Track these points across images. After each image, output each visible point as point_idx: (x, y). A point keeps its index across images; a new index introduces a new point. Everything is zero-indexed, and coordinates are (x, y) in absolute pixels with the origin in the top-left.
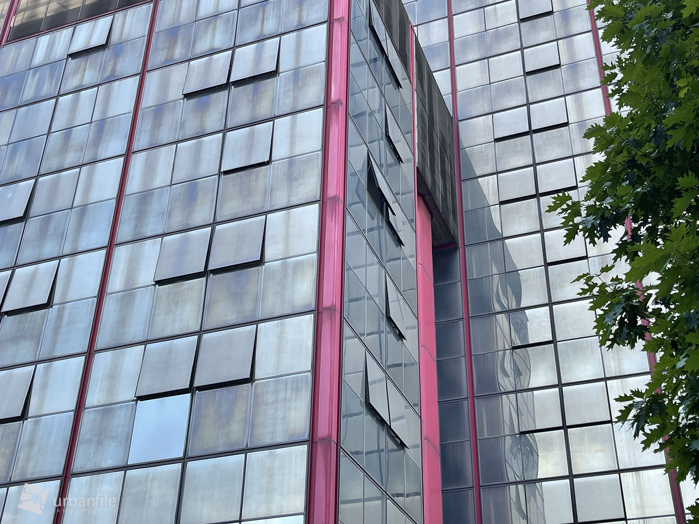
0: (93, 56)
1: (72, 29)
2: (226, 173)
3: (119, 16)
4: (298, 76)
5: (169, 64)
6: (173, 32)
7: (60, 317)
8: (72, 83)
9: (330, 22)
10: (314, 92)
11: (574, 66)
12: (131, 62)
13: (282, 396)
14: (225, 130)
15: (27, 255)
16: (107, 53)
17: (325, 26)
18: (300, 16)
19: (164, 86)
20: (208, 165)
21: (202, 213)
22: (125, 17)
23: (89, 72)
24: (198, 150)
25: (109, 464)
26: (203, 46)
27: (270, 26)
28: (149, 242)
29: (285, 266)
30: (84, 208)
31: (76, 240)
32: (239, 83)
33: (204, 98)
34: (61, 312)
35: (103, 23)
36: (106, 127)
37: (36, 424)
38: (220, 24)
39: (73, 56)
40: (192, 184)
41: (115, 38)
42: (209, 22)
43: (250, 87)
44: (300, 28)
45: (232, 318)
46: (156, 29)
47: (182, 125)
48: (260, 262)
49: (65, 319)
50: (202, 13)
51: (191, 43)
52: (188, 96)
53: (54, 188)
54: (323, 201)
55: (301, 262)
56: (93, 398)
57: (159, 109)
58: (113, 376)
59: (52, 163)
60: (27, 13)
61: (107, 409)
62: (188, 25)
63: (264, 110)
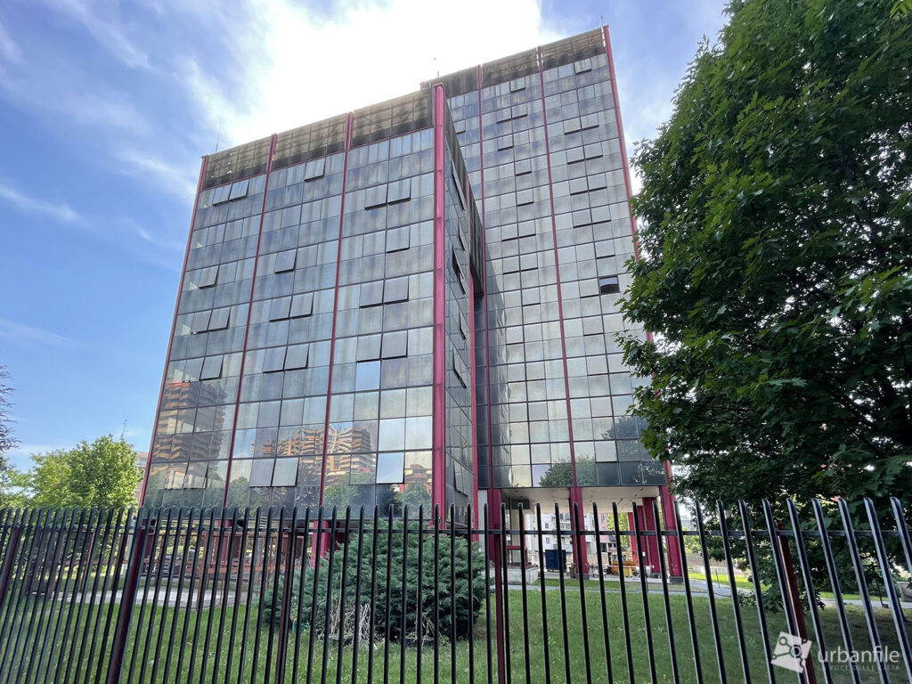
0: (317, 181)
1: (304, 165)
2: (388, 252)
3: (328, 158)
4: (420, 202)
5: (356, 189)
6: (357, 171)
7: (317, 321)
8: (308, 197)
9: (435, 172)
10: (428, 211)
11: (540, 203)
12: (336, 187)
13: (420, 364)
14: (387, 229)
15: (298, 289)
16: (324, 180)
17: (433, 174)
18: (420, 168)
19: (355, 203)
20: (380, 248)
21: (378, 274)
22: (331, 160)
23: (315, 191)
24: (374, 238)
25: (347, 390)
26: (373, 180)
27: (405, 172)
28: (355, 286)
29: (419, 303)
30: (322, 266)
31: (320, 283)
32: (391, 203)
33: (375, 210)
34: (317, 318)
35: (321, 162)
36: (328, 224)
37: (313, 371)
38: (380, 168)
39: (307, 181)
40: (372, 257)
41: (327, 172)
42: (374, 167)
43: (397, 205)
44: (421, 174)
45: (396, 327)
46: (348, 169)
47: (366, 224)
48: (407, 300)
49: (320, 323)
50: (371, 161)
51: (367, 178)
52: (367, 209)
53: (306, 255)
54: (435, 271)
55: (426, 301)
56: (337, 360)
57: (353, 215)
58: (344, 351)
59: (303, 241)
60: (280, 154)
61: (344, 366)
62: (364, 167)
63: (404, 220)
